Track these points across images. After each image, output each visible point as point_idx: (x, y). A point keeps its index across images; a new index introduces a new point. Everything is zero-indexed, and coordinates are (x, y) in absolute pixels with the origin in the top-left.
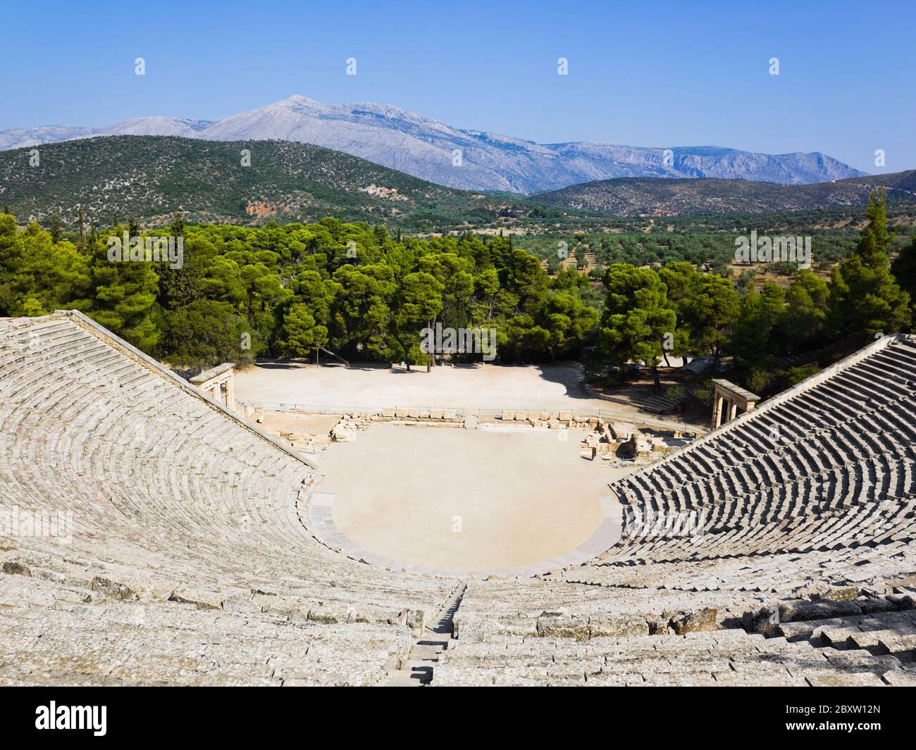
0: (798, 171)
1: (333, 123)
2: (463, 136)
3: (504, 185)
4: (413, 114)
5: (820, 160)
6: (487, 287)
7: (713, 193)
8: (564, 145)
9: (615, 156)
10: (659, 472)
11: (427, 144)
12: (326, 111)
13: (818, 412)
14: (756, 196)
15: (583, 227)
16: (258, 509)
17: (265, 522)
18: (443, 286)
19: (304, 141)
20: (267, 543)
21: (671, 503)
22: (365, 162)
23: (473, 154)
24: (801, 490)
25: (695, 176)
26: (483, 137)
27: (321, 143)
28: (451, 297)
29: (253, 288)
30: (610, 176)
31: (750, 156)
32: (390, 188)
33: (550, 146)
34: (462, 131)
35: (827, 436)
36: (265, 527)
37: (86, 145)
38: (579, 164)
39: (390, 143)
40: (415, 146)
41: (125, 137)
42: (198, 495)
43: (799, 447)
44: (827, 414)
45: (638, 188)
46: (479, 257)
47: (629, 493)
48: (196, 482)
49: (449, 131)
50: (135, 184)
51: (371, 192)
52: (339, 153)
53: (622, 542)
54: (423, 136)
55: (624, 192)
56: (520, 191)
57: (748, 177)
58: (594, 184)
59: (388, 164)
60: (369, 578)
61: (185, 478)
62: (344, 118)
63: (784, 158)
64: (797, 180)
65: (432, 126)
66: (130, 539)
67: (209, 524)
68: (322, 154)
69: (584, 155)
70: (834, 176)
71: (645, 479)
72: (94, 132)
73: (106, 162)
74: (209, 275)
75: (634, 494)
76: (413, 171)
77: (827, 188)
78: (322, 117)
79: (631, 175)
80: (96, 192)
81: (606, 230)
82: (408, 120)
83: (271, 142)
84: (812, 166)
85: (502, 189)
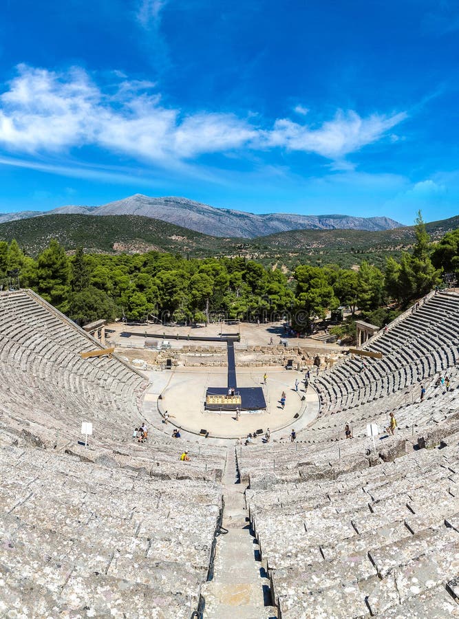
0: (377, 225)
1: (155, 206)
2: (218, 211)
3: (239, 234)
4: (194, 202)
5: (386, 220)
6: (235, 283)
7: (340, 236)
8: (267, 215)
9: (292, 220)
10: (334, 373)
11: (201, 216)
12: (152, 201)
13: (409, 331)
14: (359, 236)
15: (280, 253)
16: (115, 401)
17: (119, 409)
18: (213, 282)
19: (141, 215)
20: (120, 422)
21: (343, 389)
22: (171, 224)
23: (224, 220)
24: (408, 371)
25: (331, 228)
26: (228, 212)
27: (149, 216)
28: (218, 288)
29: (116, 284)
30: (290, 229)
31: (355, 219)
32: (183, 236)
33: (260, 215)
34: (218, 209)
35: (415, 342)
36: (118, 412)
37: (40, 218)
38: (276, 223)
39: (183, 215)
40: (195, 216)
41: (58, 215)
42: (84, 390)
43: (403, 349)
44: (413, 331)
45: (305, 234)
46: (230, 269)
47: (320, 387)
48: (83, 383)
49: (211, 209)
50: (61, 236)
51: (173, 238)
52: (158, 220)
53: (320, 415)
54: (199, 211)
55: (298, 236)
56: (246, 237)
57: (355, 228)
58: (283, 233)
59: (182, 225)
60: (179, 446)
61: (77, 380)
62: (161, 204)
63: (370, 219)
64: (376, 229)
65: (203, 206)
66: (46, 411)
67: (88, 407)
68: (150, 221)
69: (278, 219)
70: (393, 227)
71: (328, 378)
72: (44, 213)
73: (48, 226)
74: (94, 277)
75: (323, 386)
76: (194, 228)
77: (390, 232)
78: (150, 204)
79: (301, 228)
80: (43, 240)
81: (291, 254)
82: (191, 204)
83: (125, 216)
84: (383, 223)
85: (238, 236)
